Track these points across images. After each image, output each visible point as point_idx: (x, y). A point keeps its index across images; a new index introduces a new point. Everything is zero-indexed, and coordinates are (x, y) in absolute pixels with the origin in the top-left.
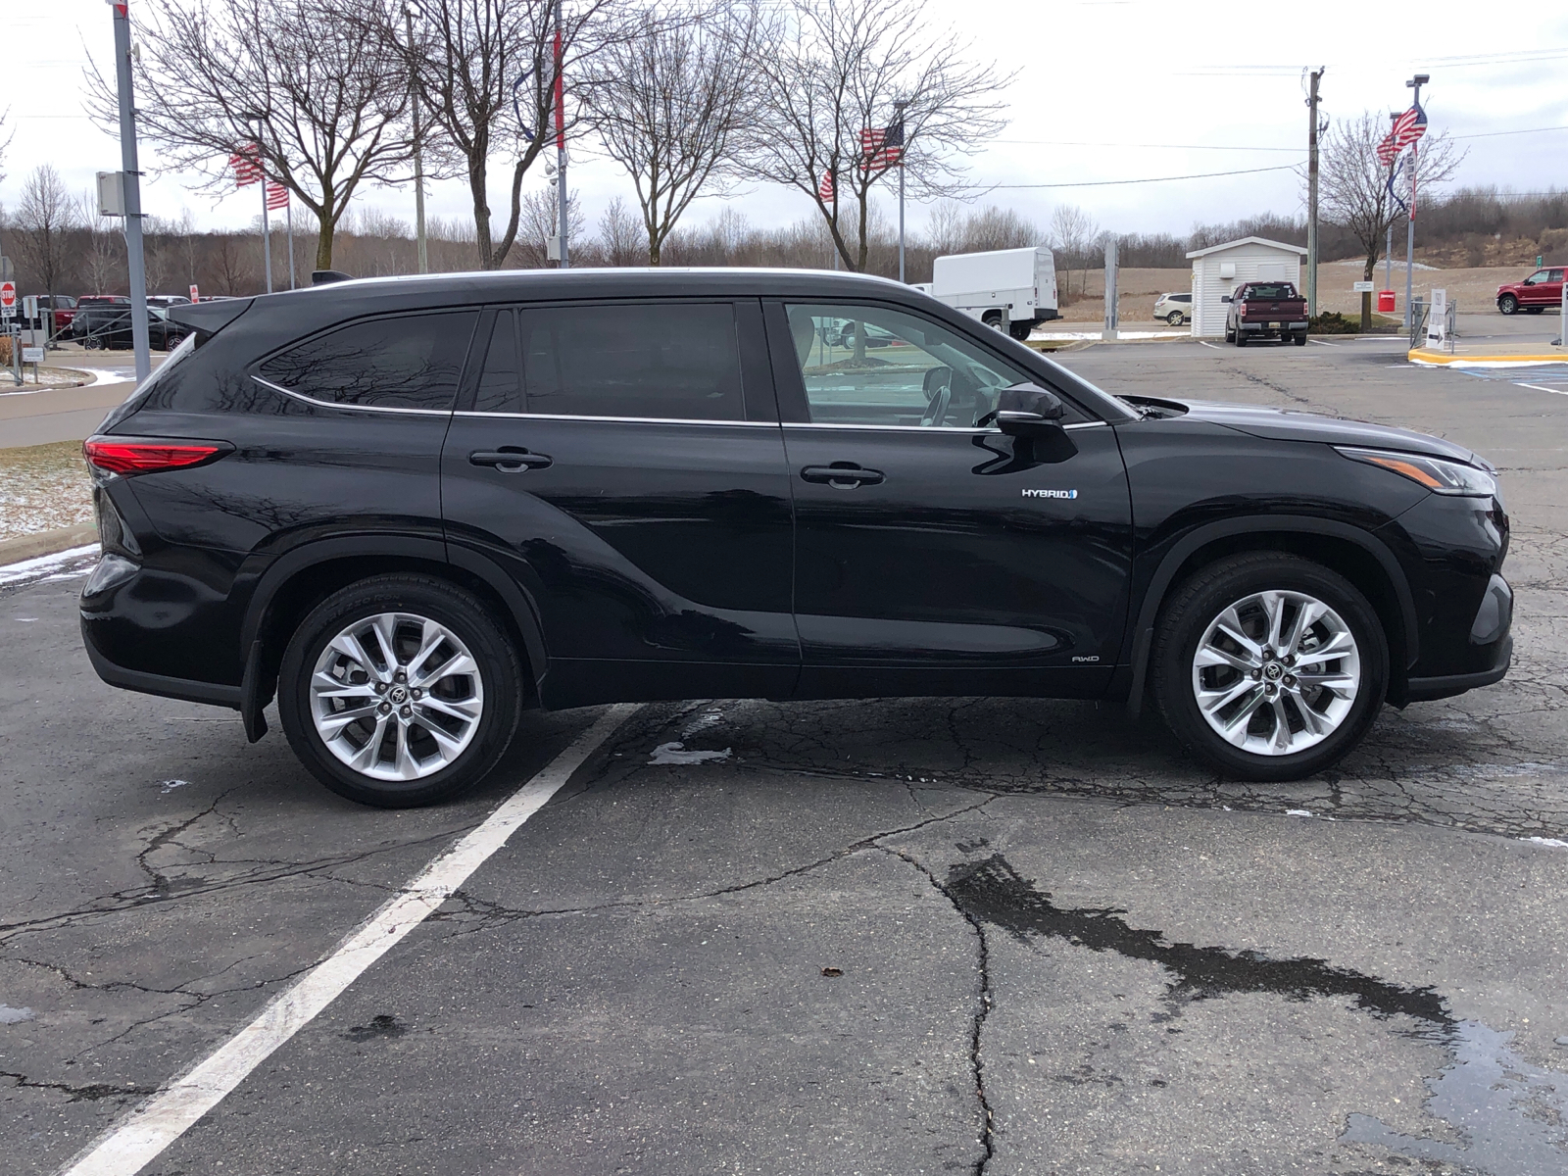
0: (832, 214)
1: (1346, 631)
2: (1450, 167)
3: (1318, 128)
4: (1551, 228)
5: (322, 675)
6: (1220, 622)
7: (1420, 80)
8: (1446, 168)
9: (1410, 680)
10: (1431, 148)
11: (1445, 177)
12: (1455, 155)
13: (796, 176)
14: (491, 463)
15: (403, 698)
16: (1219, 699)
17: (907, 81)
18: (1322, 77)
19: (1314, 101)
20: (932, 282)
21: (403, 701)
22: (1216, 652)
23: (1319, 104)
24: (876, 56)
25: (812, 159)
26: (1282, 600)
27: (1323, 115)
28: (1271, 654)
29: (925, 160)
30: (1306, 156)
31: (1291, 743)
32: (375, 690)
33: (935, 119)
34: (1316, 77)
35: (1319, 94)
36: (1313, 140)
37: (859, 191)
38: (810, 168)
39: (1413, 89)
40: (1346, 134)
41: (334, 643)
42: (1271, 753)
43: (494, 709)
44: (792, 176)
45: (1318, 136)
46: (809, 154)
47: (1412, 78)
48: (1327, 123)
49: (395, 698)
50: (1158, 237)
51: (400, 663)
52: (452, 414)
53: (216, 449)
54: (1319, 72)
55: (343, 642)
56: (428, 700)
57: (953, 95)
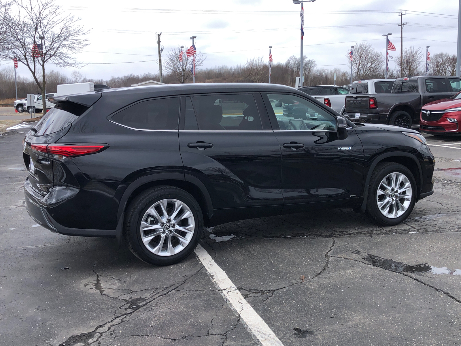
0: (33, 71)
1: (409, 182)
2: (202, 62)
3: (161, 50)
4: (208, 79)
5: (144, 222)
6: (382, 183)
7: (194, 37)
8: (201, 62)
9: (421, 194)
10: (197, 56)
11: (201, 64)
12: (204, 58)
13: (20, 59)
14: (195, 147)
15: (168, 228)
16: (382, 204)
17: (57, 30)
18: (161, 35)
19: (159, 42)
20: (57, 93)
21: (169, 229)
22: (381, 191)
23: (160, 43)
24: (45, 22)
25: (26, 53)
26: (395, 175)
27: (162, 46)
28: (393, 190)
29: (63, 55)
30: (158, 58)
31: (397, 214)
32: (161, 226)
33: (65, 42)
34: (159, 35)
35: (160, 40)
36: (160, 53)
37: (42, 64)
38: (25, 56)
39: (192, 40)
40: (174, 52)
41: (148, 211)
42: (393, 217)
43: (198, 228)
44: (19, 59)
45: (161, 52)
46: (24, 52)
47: (192, 37)
48: (163, 49)
49: (166, 228)
50: (99, 80)
51: (169, 216)
52: (179, 132)
53: (103, 146)
54: (160, 34)
55: (151, 211)
56: (177, 227)
57: (70, 35)
